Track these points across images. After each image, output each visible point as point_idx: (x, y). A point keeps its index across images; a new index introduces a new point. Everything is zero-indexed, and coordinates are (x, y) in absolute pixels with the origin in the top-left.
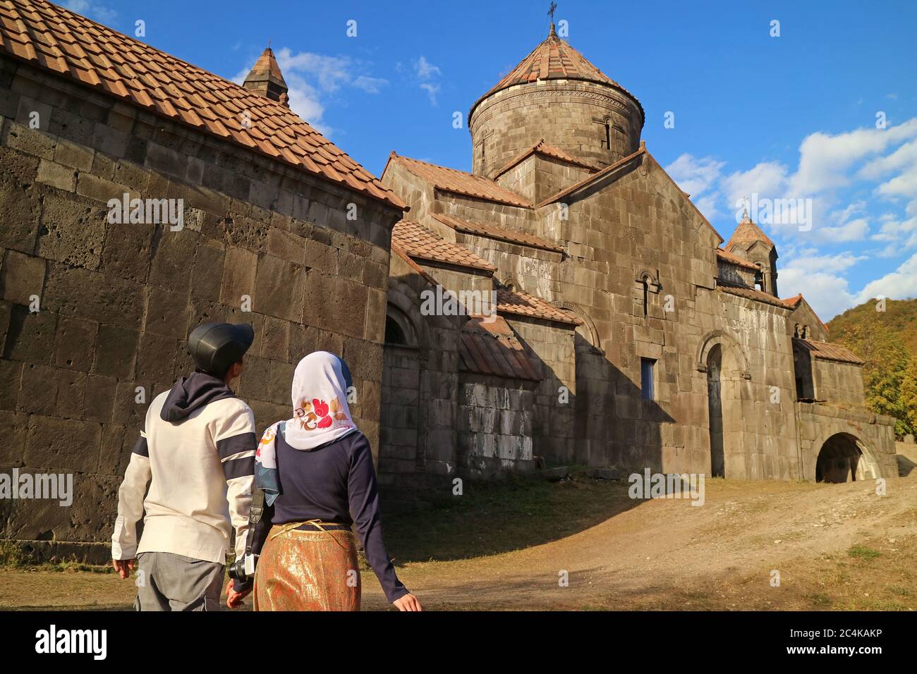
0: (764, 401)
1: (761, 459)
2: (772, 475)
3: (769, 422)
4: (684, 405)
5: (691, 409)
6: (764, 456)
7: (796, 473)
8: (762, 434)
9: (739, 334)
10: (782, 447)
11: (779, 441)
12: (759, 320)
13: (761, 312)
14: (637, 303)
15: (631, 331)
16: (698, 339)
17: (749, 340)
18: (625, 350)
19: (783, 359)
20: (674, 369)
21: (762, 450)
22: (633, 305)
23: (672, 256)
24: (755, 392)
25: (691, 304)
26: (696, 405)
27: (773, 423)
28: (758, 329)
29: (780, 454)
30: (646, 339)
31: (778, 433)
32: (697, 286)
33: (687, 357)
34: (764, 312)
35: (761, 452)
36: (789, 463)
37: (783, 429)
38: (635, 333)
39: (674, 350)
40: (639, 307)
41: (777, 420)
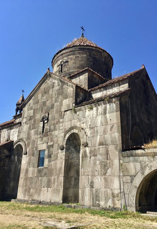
0: (96, 156)
1: (91, 191)
2: (99, 201)
3: (98, 167)
4: (53, 167)
5: (56, 168)
6: (94, 189)
7: (118, 200)
8: (93, 176)
9: (85, 124)
10: (107, 183)
11: (105, 179)
12: (97, 112)
13: (99, 107)
14: (40, 130)
15: (37, 141)
16: (63, 134)
17: (90, 125)
18: (34, 149)
19: (112, 128)
20: (51, 152)
21: (93, 186)
22: (39, 131)
23: (56, 104)
24: (90, 152)
25: (61, 120)
26: (58, 166)
27: (101, 168)
28: (96, 117)
29: (105, 187)
30: (41, 143)
31: (105, 174)
32: (65, 111)
33: (57, 144)
34: (101, 106)
35: (92, 187)
36: (113, 193)
37: (109, 171)
38: (38, 141)
39: (52, 143)
40: (41, 131)
41: (105, 166)
